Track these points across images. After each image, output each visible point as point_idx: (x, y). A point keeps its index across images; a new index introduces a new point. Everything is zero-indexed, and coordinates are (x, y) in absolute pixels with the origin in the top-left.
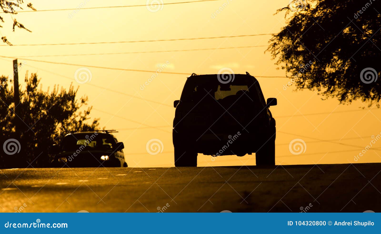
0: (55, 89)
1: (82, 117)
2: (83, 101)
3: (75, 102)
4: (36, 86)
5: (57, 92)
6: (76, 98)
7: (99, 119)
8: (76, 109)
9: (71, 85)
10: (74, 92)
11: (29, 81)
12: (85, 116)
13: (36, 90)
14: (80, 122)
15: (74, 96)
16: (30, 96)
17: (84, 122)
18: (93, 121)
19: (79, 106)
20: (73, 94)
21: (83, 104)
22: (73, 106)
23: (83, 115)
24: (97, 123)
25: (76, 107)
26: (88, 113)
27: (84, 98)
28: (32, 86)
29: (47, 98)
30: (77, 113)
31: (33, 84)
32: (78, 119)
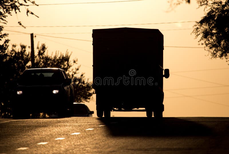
0: (56, 53)
1: (73, 72)
2: (74, 62)
3: (69, 62)
4: (44, 52)
5: (58, 55)
6: (70, 60)
7: (84, 73)
8: (70, 67)
9: (67, 51)
10: (68, 56)
11: (40, 48)
12: (76, 71)
13: (44, 54)
14: (73, 75)
15: (69, 58)
16: (40, 58)
17: (75, 75)
18: (81, 75)
19: (72, 65)
20: (68, 57)
21: (75, 64)
22: (68, 65)
23: (74, 71)
24: (83, 76)
25: (70, 65)
26: (78, 69)
27: (75, 60)
28: (42, 52)
29: (51, 60)
30: (70, 69)
31: (42, 51)
32: (71, 74)
